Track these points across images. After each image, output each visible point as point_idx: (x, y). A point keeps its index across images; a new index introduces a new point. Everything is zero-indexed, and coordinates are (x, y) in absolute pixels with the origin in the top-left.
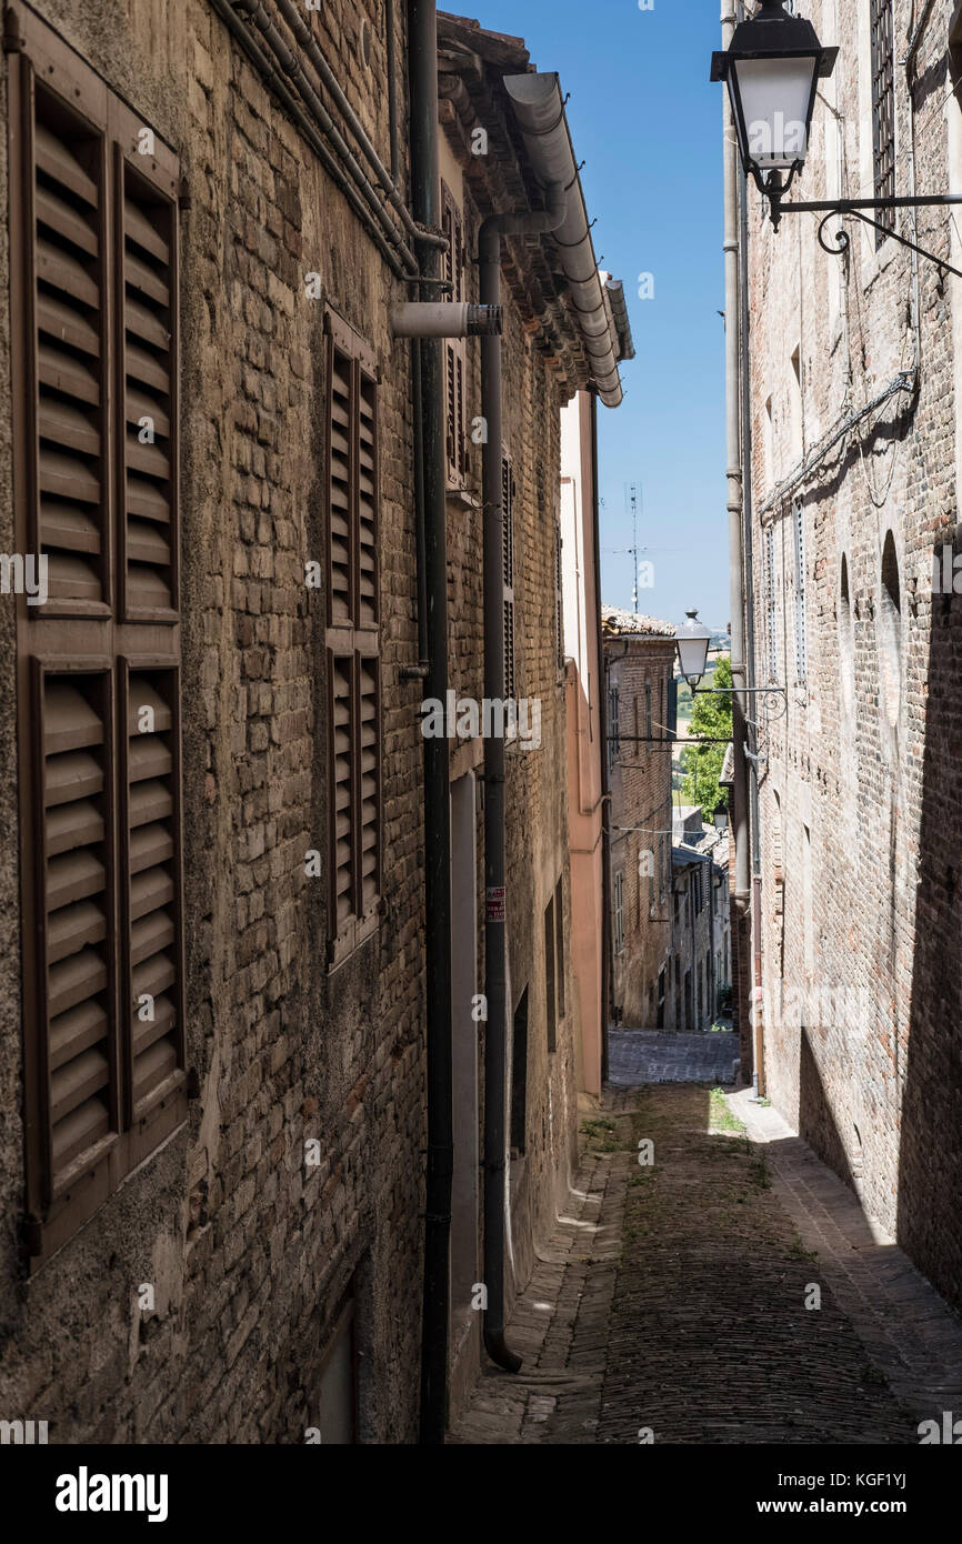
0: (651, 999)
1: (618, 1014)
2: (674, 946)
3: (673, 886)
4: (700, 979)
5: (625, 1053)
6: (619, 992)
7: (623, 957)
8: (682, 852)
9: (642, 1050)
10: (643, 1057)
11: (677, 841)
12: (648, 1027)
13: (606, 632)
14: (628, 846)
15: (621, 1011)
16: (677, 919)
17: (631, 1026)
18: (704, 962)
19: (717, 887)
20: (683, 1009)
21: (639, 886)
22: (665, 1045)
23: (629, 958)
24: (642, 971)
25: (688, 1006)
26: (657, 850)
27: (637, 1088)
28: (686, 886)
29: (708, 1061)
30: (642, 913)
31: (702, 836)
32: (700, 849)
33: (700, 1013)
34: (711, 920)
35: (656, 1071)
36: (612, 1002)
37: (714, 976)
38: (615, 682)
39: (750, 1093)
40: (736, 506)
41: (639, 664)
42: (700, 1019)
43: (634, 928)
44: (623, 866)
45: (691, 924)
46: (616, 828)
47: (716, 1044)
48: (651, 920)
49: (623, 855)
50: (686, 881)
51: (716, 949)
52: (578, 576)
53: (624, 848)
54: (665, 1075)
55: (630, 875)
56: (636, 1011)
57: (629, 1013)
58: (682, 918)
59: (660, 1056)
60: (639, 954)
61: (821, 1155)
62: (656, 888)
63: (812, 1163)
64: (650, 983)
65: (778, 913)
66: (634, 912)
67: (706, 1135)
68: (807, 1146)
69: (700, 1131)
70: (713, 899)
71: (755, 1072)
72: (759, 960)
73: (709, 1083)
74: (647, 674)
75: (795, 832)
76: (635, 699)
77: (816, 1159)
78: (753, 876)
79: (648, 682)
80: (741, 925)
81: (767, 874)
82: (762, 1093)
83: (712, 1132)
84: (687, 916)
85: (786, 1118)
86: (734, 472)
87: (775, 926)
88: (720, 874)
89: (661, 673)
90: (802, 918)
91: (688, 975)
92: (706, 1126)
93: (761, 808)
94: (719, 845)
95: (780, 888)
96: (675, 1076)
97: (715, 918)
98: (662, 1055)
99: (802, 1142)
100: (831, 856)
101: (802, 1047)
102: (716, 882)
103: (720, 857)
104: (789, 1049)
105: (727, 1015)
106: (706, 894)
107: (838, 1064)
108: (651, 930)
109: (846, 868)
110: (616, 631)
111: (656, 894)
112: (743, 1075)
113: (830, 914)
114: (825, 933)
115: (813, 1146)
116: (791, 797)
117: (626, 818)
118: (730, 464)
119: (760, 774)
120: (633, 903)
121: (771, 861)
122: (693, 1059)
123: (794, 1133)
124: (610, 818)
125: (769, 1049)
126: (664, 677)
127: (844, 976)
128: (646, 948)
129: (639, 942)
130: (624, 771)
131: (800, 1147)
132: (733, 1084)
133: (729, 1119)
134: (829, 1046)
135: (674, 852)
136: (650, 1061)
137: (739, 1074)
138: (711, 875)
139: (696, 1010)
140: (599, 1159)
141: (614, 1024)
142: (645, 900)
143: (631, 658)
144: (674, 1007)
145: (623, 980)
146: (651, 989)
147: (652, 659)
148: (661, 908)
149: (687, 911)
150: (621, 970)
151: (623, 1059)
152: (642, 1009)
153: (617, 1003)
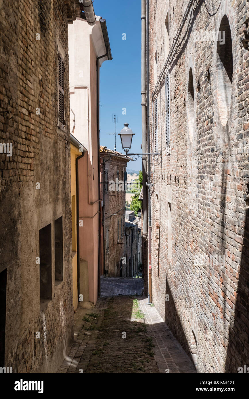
0: (118, 267)
1: (106, 272)
2: (126, 251)
3: (125, 233)
4: (134, 261)
5: (107, 285)
6: (107, 265)
7: (108, 254)
8: (128, 224)
9: (113, 284)
10: (113, 287)
11: (127, 220)
12: (117, 276)
13: (104, 151)
14: (111, 220)
15: (108, 271)
16: (127, 243)
17: (110, 276)
18: (135, 256)
19: (139, 234)
20: (128, 270)
21: (114, 233)
22: (121, 283)
23: (111, 255)
24: (115, 259)
25: (130, 269)
26: (120, 222)
27: (109, 298)
28: (129, 234)
29: (134, 288)
30: (115, 241)
31: (134, 219)
32: (134, 223)
33: (133, 271)
34: (137, 244)
35: (117, 291)
36: (104, 268)
37: (137, 260)
38: (107, 168)
39: (147, 300)
40: (144, 104)
41: (115, 165)
42: (133, 273)
43: (112, 246)
44: (109, 226)
45: (131, 245)
46: (106, 214)
47: (137, 282)
48: (118, 243)
49: (109, 223)
50: (129, 232)
51: (138, 252)
53: (109, 220)
54: (120, 293)
55: (111, 229)
56: (113, 271)
57: (110, 272)
58: (128, 243)
59: (118, 286)
60: (114, 253)
61: (175, 334)
62: (120, 234)
63: (170, 338)
64: (118, 262)
65: (157, 239)
66: (113, 241)
67: (130, 322)
68: (168, 328)
69: (128, 319)
70: (137, 238)
71: (149, 294)
72: (150, 255)
73: (134, 296)
74: (118, 169)
75: (165, 206)
76: (114, 175)
77: (172, 335)
78: (149, 226)
79: (118, 171)
80: (145, 244)
81: (154, 225)
82: (151, 301)
83: (132, 320)
84: (130, 243)
85: (159, 313)
86: (144, 92)
87: (156, 243)
88: (139, 230)
89: (122, 169)
90: (167, 239)
91: (130, 260)
92: (130, 317)
93: (152, 203)
94: (140, 222)
95: (158, 229)
96: (123, 293)
97: (138, 243)
98: (120, 286)
99: (166, 326)
100: (181, 211)
101: (166, 289)
102: (139, 233)
103: (139, 226)
104: (161, 288)
105: (141, 271)
106: (135, 236)
107: (183, 300)
108: (118, 246)
109: (189, 214)
110: (107, 151)
111: (120, 236)
112: (144, 294)
113: (180, 236)
114: (177, 244)
115: (170, 329)
116: (163, 194)
117: (110, 211)
118: (143, 90)
119: (151, 191)
120: (112, 238)
121: (154, 221)
122: (129, 287)
123: (162, 320)
124: (105, 211)
125: (154, 287)
126: (123, 171)
127: (187, 263)
128: (116, 252)
129: (114, 250)
130: (110, 197)
131: (165, 328)
132: (142, 296)
133: (139, 314)
134: (179, 291)
135: (126, 223)
136: (115, 288)
137: (144, 293)
138: (137, 231)
139: (132, 270)
140: (85, 335)
141: (104, 275)
142: (116, 237)
143: (112, 162)
144: (125, 270)
145: (108, 261)
146: (118, 264)
147: (119, 164)
148: (121, 240)
149: (130, 241)
150: (108, 258)
151: (106, 287)
152: (115, 271)
153: (106, 269)
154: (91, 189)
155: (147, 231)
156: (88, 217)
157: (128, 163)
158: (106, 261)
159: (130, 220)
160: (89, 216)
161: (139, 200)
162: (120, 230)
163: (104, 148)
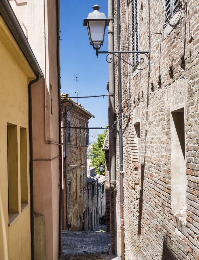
0: (80, 221)
1: (69, 226)
2: (88, 205)
3: (87, 188)
4: (95, 214)
5: (70, 241)
6: (70, 219)
7: (71, 208)
8: (90, 179)
9: (76, 240)
10: (76, 242)
11: (88, 176)
12: (80, 231)
13: (65, 99)
14: (73, 173)
15: (70, 225)
16: (88, 197)
17: (73, 230)
18: (96, 210)
19: (99, 189)
20: (90, 223)
21: (77, 186)
22: (84, 238)
23: (73, 208)
24: (78, 212)
25: (91, 222)
26: (82, 176)
28: (91, 188)
29: (99, 243)
30: (78, 194)
31: (95, 175)
32: (95, 178)
33: (95, 224)
34: (98, 198)
35: (81, 248)
36: (67, 222)
37: (98, 213)
38: (69, 119)
40: (112, 31)
41: (77, 118)
42: (95, 225)
43: (75, 199)
44: (71, 179)
45: (92, 199)
47: (101, 237)
48: (81, 197)
49: (71, 175)
50: (91, 187)
51: (99, 206)
52: (45, 38)
53: (72, 173)
55: (74, 182)
56: (75, 225)
57: (73, 226)
58: (90, 197)
59: (82, 242)
60: (77, 207)
62: (82, 187)
65: (136, 184)
66: (75, 194)
70: (98, 192)
72: (122, 207)
74: (80, 123)
80: (112, 195)
81: (128, 169)
84: (91, 197)
88: (100, 185)
89: (84, 125)
91: (91, 213)
95: (137, 172)
96: (87, 250)
103: (100, 181)
106: (96, 191)
108: (81, 200)
110: (68, 99)
111: (82, 189)
120: (75, 191)
121: (130, 163)
122: (93, 243)
124: (67, 163)
128: (79, 205)
129: (77, 203)
130: (72, 149)
135: (87, 178)
136: (78, 244)
138: (97, 186)
139: (94, 223)
141: (66, 229)
142: (79, 191)
143: (75, 114)
144: (87, 222)
145: (71, 215)
146: (80, 217)
147: (81, 118)
148: (84, 193)
149: (91, 195)
150: (70, 212)
151: (69, 243)
152: (77, 224)
153: (69, 223)
154: (49, 124)
155: (116, 180)
156: (45, 160)
157: (89, 120)
158: (69, 214)
159: (91, 176)
160: (46, 158)
161: (103, 150)
162: (82, 184)
163: (66, 96)
